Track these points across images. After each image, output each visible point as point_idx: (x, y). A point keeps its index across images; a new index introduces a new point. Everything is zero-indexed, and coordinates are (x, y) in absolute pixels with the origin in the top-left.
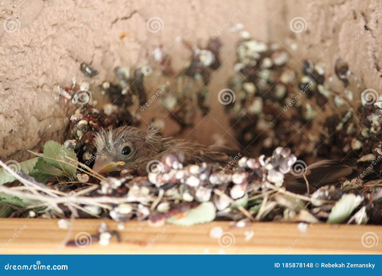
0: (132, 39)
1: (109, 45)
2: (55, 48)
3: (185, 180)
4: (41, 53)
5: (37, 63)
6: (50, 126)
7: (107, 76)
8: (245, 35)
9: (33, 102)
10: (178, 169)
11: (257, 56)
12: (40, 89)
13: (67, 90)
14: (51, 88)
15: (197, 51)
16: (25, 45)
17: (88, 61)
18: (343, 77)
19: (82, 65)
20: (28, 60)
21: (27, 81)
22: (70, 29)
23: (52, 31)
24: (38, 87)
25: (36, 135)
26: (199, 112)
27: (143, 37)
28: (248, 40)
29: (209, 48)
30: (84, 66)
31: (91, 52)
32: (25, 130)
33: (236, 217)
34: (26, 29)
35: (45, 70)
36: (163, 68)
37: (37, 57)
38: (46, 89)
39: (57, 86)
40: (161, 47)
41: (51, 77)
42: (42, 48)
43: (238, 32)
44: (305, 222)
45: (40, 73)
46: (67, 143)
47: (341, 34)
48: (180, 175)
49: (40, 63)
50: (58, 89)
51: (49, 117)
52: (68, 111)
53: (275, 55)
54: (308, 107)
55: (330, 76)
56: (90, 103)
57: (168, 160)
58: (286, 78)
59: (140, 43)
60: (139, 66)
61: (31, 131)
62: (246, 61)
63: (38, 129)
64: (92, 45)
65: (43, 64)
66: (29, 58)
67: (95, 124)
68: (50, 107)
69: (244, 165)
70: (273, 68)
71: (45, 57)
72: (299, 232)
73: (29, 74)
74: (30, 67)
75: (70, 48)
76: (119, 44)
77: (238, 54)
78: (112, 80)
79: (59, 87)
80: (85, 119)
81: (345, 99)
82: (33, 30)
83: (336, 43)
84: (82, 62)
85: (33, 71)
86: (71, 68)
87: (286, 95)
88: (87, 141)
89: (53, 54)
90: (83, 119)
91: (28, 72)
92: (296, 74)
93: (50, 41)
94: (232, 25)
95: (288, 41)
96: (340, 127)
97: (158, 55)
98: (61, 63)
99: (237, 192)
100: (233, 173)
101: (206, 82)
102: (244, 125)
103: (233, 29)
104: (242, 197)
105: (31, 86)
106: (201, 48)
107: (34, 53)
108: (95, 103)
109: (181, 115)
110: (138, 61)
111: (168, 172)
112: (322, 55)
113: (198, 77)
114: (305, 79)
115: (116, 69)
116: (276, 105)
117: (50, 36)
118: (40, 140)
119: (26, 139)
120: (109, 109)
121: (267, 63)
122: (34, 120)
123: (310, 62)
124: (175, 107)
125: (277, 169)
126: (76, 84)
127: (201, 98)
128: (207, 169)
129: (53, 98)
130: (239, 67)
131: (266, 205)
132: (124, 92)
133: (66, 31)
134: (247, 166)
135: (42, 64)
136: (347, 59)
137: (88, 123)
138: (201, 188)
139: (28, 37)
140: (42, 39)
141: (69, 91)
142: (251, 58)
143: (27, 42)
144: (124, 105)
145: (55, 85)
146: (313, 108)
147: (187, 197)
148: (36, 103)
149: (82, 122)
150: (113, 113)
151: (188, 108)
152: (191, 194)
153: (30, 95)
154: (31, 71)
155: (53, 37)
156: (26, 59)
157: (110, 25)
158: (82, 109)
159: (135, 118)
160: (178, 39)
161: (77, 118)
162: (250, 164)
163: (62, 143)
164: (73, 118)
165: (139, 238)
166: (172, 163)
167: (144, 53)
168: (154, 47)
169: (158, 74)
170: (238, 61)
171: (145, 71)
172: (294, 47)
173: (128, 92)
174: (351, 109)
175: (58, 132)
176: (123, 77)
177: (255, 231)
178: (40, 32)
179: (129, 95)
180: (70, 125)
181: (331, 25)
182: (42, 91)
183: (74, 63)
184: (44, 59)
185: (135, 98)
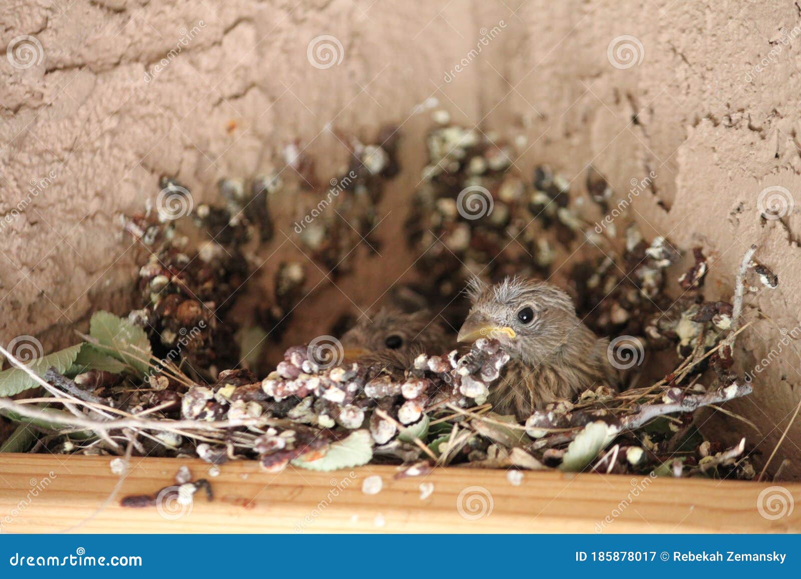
0: (247, 131)
1: (208, 143)
2: (115, 151)
3: (322, 393)
4: (92, 161)
5: (86, 177)
6: (108, 283)
7: (204, 193)
8: (442, 117)
9: (79, 243)
10: (312, 373)
11: (459, 154)
12: (90, 221)
13: (136, 221)
14: (109, 219)
15: (359, 148)
16: (65, 149)
17: (172, 170)
18: (599, 198)
19: (161, 178)
20: (70, 173)
21: (68, 208)
22: (142, 117)
23: (111, 123)
24: (87, 217)
25: (85, 298)
26: (363, 251)
27: (266, 127)
28: (447, 126)
29: (378, 143)
30: (165, 179)
31: (176, 154)
32: (64, 289)
33: (408, 456)
34: (67, 123)
35: (99, 189)
36: (302, 177)
37: (85, 168)
38: (100, 220)
39: (119, 215)
40: (297, 142)
41: (109, 199)
42: (94, 152)
43: (430, 113)
44: (520, 468)
45: (91, 193)
46: (133, 317)
47: (596, 126)
48: (313, 384)
49: (90, 176)
50: (121, 220)
51: (105, 267)
52: (138, 255)
53: (491, 152)
54: (543, 244)
55: (579, 194)
56: (175, 243)
57: (294, 358)
58: (508, 192)
59: (260, 137)
60: (259, 176)
61: (76, 290)
62: (442, 163)
63: (88, 288)
64: (179, 143)
65: (96, 179)
66: (71, 169)
67: (181, 282)
68: (108, 250)
69: (424, 368)
70: (488, 173)
71: (98, 167)
72: (510, 486)
73: (71, 197)
74: (74, 184)
75: (142, 151)
76: (224, 140)
77: (428, 151)
78: (213, 200)
79: (122, 218)
80: (164, 275)
81: (604, 234)
82: (78, 123)
83: (587, 142)
84: (161, 173)
85: (79, 191)
86: (143, 184)
87: (508, 222)
88: (166, 313)
89: (112, 161)
90: (161, 274)
91: (70, 193)
92: (526, 188)
93: (108, 140)
94: (418, 101)
95: (511, 131)
96: (594, 282)
97: (292, 156)
98: (126, 176)
99: (409, 413)
100: (403, 382)
101: (376, 198)
102: (438, 270)
103: (420, 108)
104: (417, 422)
105: (74, 217)
106: (365, 143)
107: (80, 160)
108: (184, 240)
109: (332, 254)
110: (259, 167)
111: (294, 378)
112: (564, 159)
113: (361, 191)
114: (539, 198)
115: (221, 183)
116: (492, 237)
117: (107, 131)
118: (90, 305)
119: (68, 306)
120: (208, 250)
121: (477, 165)
122: (80, 273)
123: (547, 169)
124: (322, 242)
125: (476, 375)
126: (152, 211)
127: (366, 225)
128: (359, 374)
129: (113, 235)
130: (429, 172)
131: (457, 437)
132: (234, 221)
133: (135, 121)
134: (429, 367)
135: (93, 178)
136: (605, 169)
137: (170, 280)
138: (349, 405)
139: (69, 135)
140: (93, 136)
141: (140, 222)
142: (451, 158)
143: (68, 143)
144: (233, 243)
145: (116, 212)
146: (551, 247)
147: (325, 421)
148: (84, 244)
149: (159, 280)
150: (215, 258)
151: (344, 242)
152: (331, 417)
153: (74, 232)
154: (75, 191)
155: (113, 133)
156: (66, 172)
157: (209, 108)
158: (160, 254)
159: (254, 264)
160: (327, 128)
161: (151, 273)
162: (433, 365)
163: (126, 315)
164: (145, 272)
165: (244, 492)
166: (301, 363)
167: (268, 154)
168: (285, 143)
169: (293, 187)
170: (430, 162)
171: (269, 182)
172: (521, 141)
173: (241, 222)
174: (612, 254)
175: (121, 291)
176: (233, 195)
177: (435, 483)
178: (90, 125)
179: (242, 226)
180: (140, 283)
181: (580, 110)
182: (93, 225)
183: (147, 174)
184: (98, 171)
185: (253, 231)
